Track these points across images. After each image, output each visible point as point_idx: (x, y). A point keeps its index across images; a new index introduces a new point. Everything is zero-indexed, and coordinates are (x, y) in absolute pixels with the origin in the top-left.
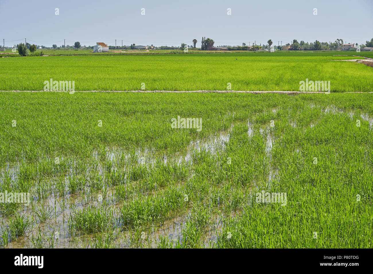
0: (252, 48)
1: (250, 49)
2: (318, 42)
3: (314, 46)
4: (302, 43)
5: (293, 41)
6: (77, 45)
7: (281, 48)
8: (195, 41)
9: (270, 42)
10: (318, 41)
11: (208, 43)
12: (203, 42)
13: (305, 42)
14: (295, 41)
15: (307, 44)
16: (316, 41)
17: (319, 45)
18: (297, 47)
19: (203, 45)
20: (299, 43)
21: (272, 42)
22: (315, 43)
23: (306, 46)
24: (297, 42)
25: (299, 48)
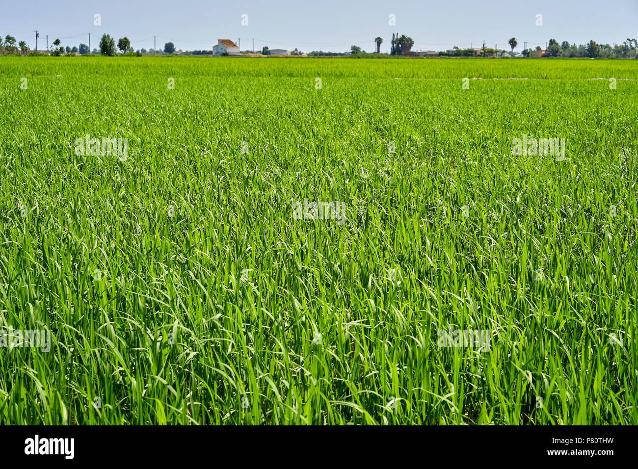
0: (481, 53)
1: (478, 53)
2: (595, 43)
3: (588, 50)
4: (565, 45)
5: (548, 42)
6: (169, 48)
7: (528, 54)
8: (379, 41)
9: (513, 43)
10: (593, 41)
11: (402, 44)
12: (393, 42)
13: (571, 44)
14: (552, 42)
15: (574, 47)
16: (591, 41)
17: (595, 49)
18: (557, 52)
19: (393, 46)
20: (560, 44)
21: (516, 43)
22: (588, 44)
23: (572, 50)
24: (557, 44)
25: (561, 53)
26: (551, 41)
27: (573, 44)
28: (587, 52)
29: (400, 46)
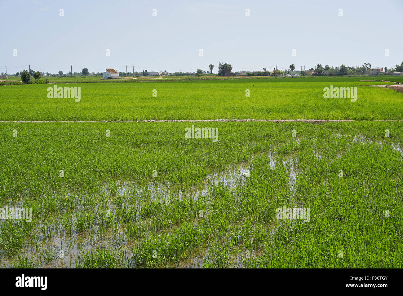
0: (273, 74)
1: (271, 74)
2: (344, 66)
3: (340, 70)
4: (327, 68)
6: (85, 72)
7: (304, 73)
8: (212, 67)
9: (292, 67)
12: (220, 68)
13: (330, 67)
15: (332, 69)
16: (342, 65)
17: (345, 70)
18: (321, 72)
19: (220, 70)
20: (324, 67)
21: (294, 67)
22: (340, 67)
23: (331, 71)
24: (322, 67)
25: (324, 72)
26: (318, 65)
27: (332, 67)
28: (339, 71)
29: (224, 70)
